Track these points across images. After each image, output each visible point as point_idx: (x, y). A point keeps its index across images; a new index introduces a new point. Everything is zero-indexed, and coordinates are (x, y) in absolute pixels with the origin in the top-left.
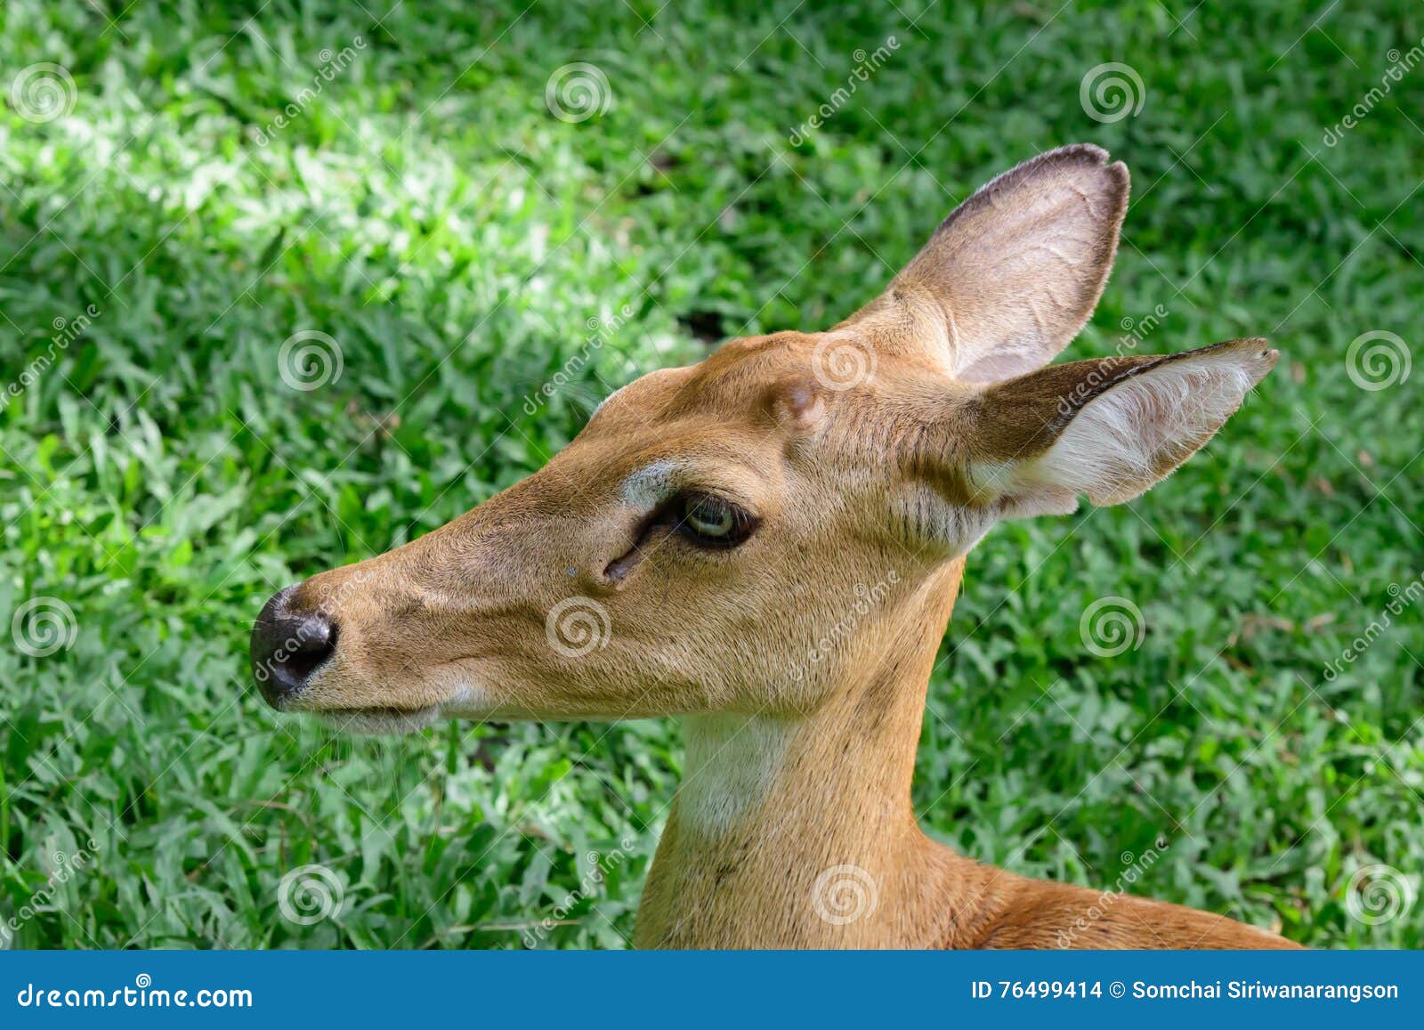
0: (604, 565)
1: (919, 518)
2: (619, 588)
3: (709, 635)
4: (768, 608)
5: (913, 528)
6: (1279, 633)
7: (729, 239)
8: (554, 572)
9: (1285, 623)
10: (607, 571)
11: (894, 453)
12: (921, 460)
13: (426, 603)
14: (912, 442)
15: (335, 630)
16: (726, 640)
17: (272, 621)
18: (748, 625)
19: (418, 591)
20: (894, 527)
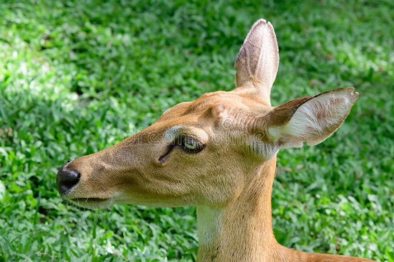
0: (159, 157)
1: (253, 146)
2: (163, 165)
3: (191, 180)
4: (209, 172)
5: (252, 149)
6: (287, 172)
7: (75, 62)
8: (144, 159)
9: (288, 169)
10: (160, 160)
11: (247, 126)
12: (255, 128)
13: (106, 167)
14: (252, 123)
15: (79, 175)
16: (196, 181)
17: (61, 172)
18: (203, 177)
19: (104, 164)
20: (246, 148)
